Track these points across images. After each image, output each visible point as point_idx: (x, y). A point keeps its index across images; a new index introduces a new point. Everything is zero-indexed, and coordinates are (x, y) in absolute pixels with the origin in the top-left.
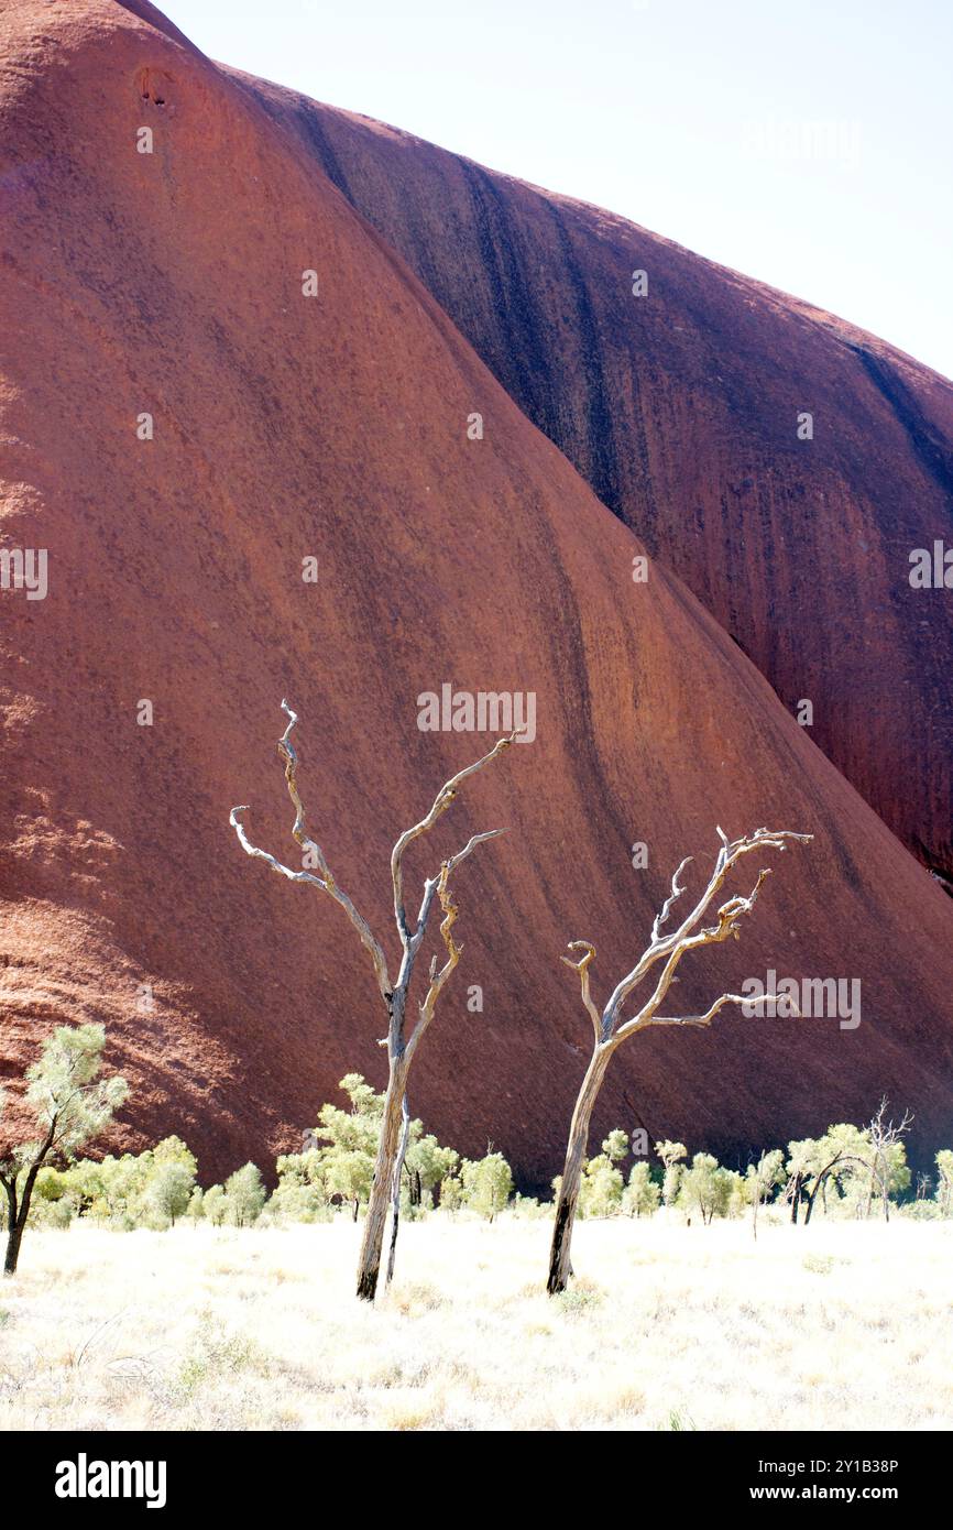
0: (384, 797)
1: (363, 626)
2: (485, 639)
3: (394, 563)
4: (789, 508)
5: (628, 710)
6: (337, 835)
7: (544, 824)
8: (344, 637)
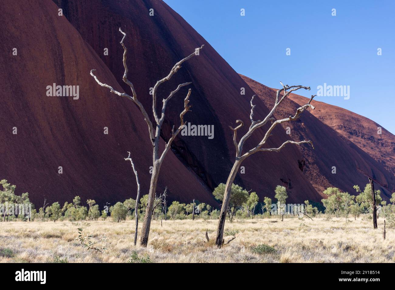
2: (35, 58)
3: (9, 35)
7: (51, 111)
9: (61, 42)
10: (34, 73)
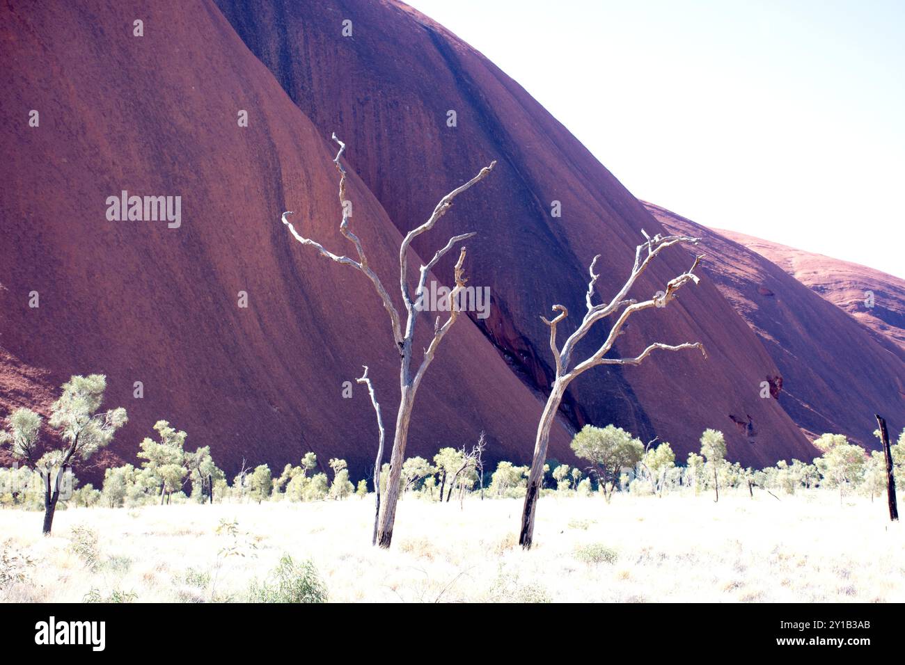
0: (167, 265)
1: (155, 165)
2: (227, 177)
3: (174, 130)
4: (390, 113)
5: (307, 220)
6: (139, 286)
7: (259, 283)
8: (144, 171)
9: (277, 144)
10: (225, 206)
